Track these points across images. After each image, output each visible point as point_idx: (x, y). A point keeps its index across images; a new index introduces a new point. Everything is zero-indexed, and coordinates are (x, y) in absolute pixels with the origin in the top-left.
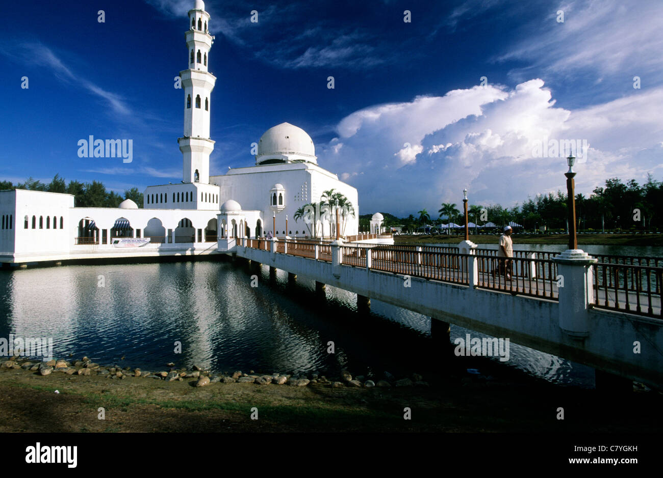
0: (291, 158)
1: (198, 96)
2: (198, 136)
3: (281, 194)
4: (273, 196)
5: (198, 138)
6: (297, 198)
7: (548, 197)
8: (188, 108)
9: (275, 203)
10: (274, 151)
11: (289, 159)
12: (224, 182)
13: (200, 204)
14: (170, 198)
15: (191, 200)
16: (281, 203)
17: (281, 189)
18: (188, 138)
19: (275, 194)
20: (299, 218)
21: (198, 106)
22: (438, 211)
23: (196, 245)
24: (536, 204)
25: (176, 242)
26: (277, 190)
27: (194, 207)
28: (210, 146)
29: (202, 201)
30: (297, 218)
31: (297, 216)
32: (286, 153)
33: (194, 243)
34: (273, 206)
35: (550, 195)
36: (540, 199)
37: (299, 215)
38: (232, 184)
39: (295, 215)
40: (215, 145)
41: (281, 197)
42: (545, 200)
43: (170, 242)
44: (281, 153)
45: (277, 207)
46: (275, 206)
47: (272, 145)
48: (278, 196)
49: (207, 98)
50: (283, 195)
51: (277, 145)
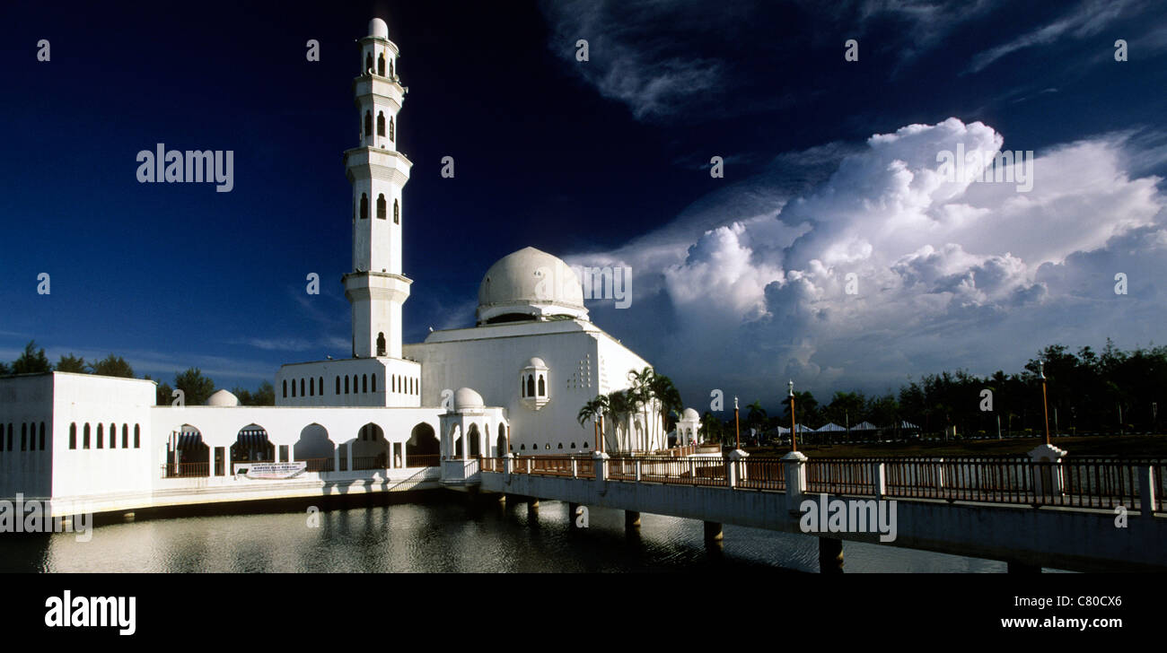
0: (547, 311)
1: (381, 196)
2: (384, 271)
3: (541, 376)
4: (526, 380)
5: (384, 274)
7: (942, 377)
8: (362, 217)
9: (532, 393)
10: (515, 299)
11: (544, 313)
12: (429, 356)
13: (392, 397)
14: (330, 386)
15: (374, 390)
16: (542, 393)
17: (541, 369)
18: (365, 274)
19: (530, 376)
20: (587, 420)
21: (382, 214)
22: (780, 402)
23: (392, 473)
24: (923, 389)
25: (354, 469)
26: (534, 369)
27: (380, 402)
28: (404, 288)
29: (393, 391)
30: (583, 421)
31: (583, 416)
32: (537, 302)
33: (388, 470)
34: (527, 397)
35: (944, 374)
36: (928, 382)
37: (585, 413)
38: (445, 360)
39: (581, 415)
40: (412, 286)
41: (541, 382)
42: (938, 380)
43: (343, 468)
44: (528, 301)
45: (535, 399)
46: (532, 398)
47: (511, 288)
48: (537, 379)
49: (396, 200)
50: (545, 379)
51: (521, 288)
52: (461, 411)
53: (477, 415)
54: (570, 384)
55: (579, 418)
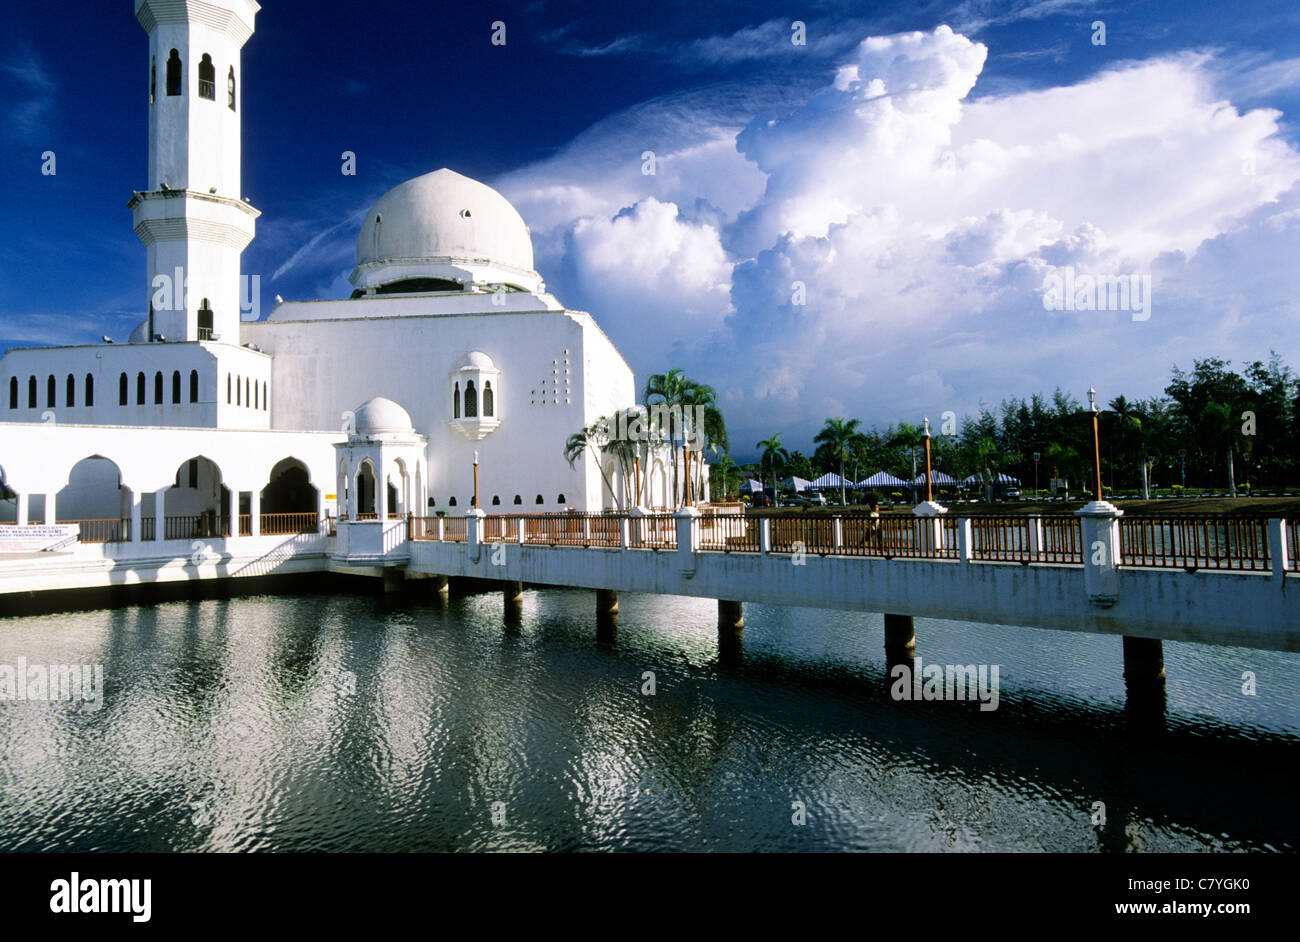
0: (481, 276)
1: (206, 58)
2: (212, 191)
3: (488, 384)
4: (463, 389)
5: (212, 196)
6: (538, 398)
7: (1029, 404)
8: (170, 93)
9: (471, 411)
10: (425, 254)
11: (477, 279)
13: (226, 411)
14: (107, 390)
15: (194, 398)
16: (489, 412)
17: (487, 369)
18: (179, 194)
19: (471, 384)
21: (207, 90)
22: (812, 440)
23: (235, 543)
24: (999, 422)
25: (167, 538)
26: (475, 372)
27: (208, 420)
28: (244, 222)
29: (229, 402)
32: (465, 261)
33: (228, 539)
34: (463, 418)
35: (1035, 399)
36: (1011, 410)
37: (576, 445)
40: (258, 220)
41: (488, 393)
42: (1023, 413)
43: (148, 536)
44: (450, 259)
45: (479, 423)
46: (472, 419)
47: (419, 236)
48: (481, 389)
49: (231, 67)
50: (493, 387)
51: (437, 235)
52: (376, 437)
53: (406, 444)
54: (534, 397)
55: (566, 453)
